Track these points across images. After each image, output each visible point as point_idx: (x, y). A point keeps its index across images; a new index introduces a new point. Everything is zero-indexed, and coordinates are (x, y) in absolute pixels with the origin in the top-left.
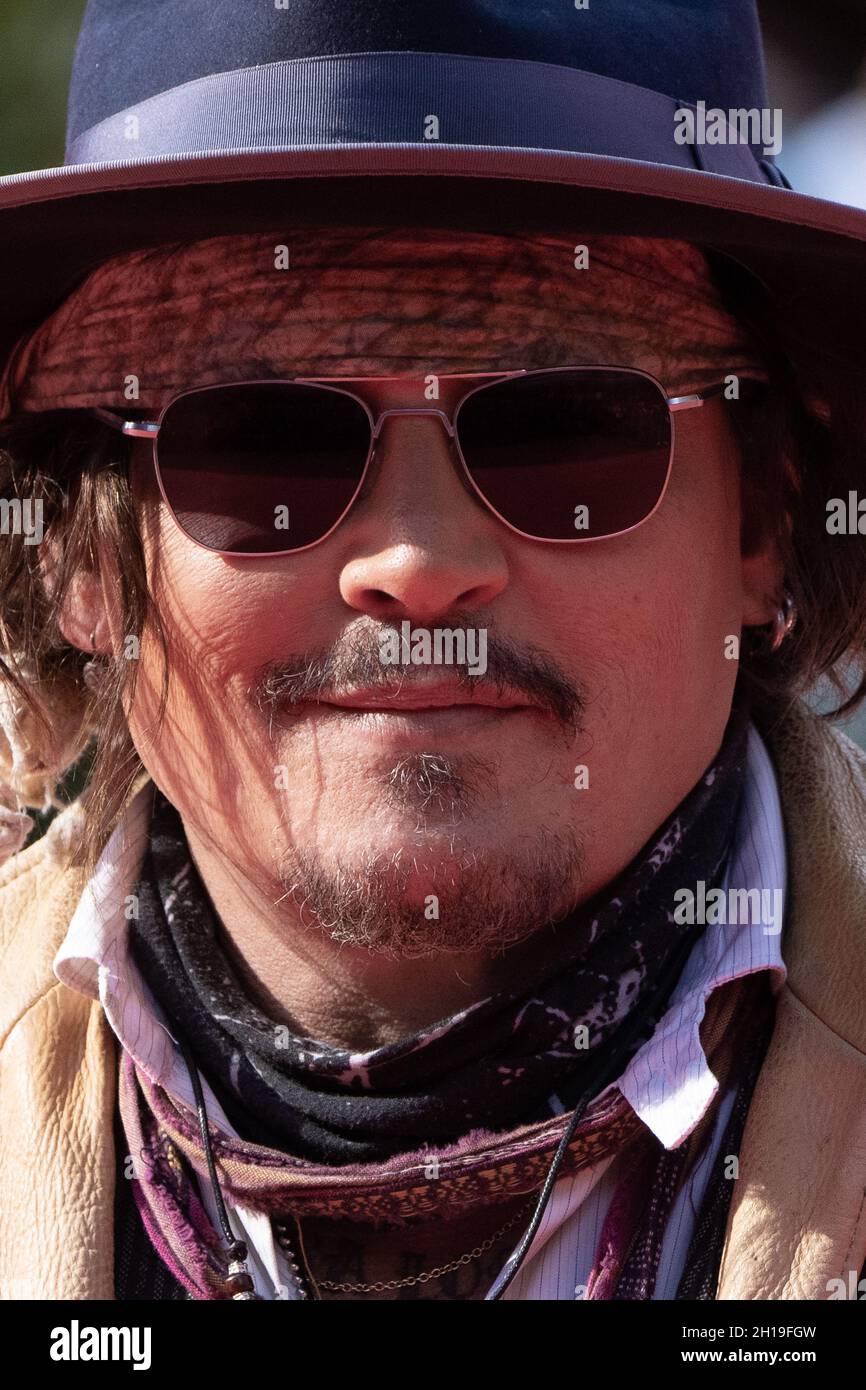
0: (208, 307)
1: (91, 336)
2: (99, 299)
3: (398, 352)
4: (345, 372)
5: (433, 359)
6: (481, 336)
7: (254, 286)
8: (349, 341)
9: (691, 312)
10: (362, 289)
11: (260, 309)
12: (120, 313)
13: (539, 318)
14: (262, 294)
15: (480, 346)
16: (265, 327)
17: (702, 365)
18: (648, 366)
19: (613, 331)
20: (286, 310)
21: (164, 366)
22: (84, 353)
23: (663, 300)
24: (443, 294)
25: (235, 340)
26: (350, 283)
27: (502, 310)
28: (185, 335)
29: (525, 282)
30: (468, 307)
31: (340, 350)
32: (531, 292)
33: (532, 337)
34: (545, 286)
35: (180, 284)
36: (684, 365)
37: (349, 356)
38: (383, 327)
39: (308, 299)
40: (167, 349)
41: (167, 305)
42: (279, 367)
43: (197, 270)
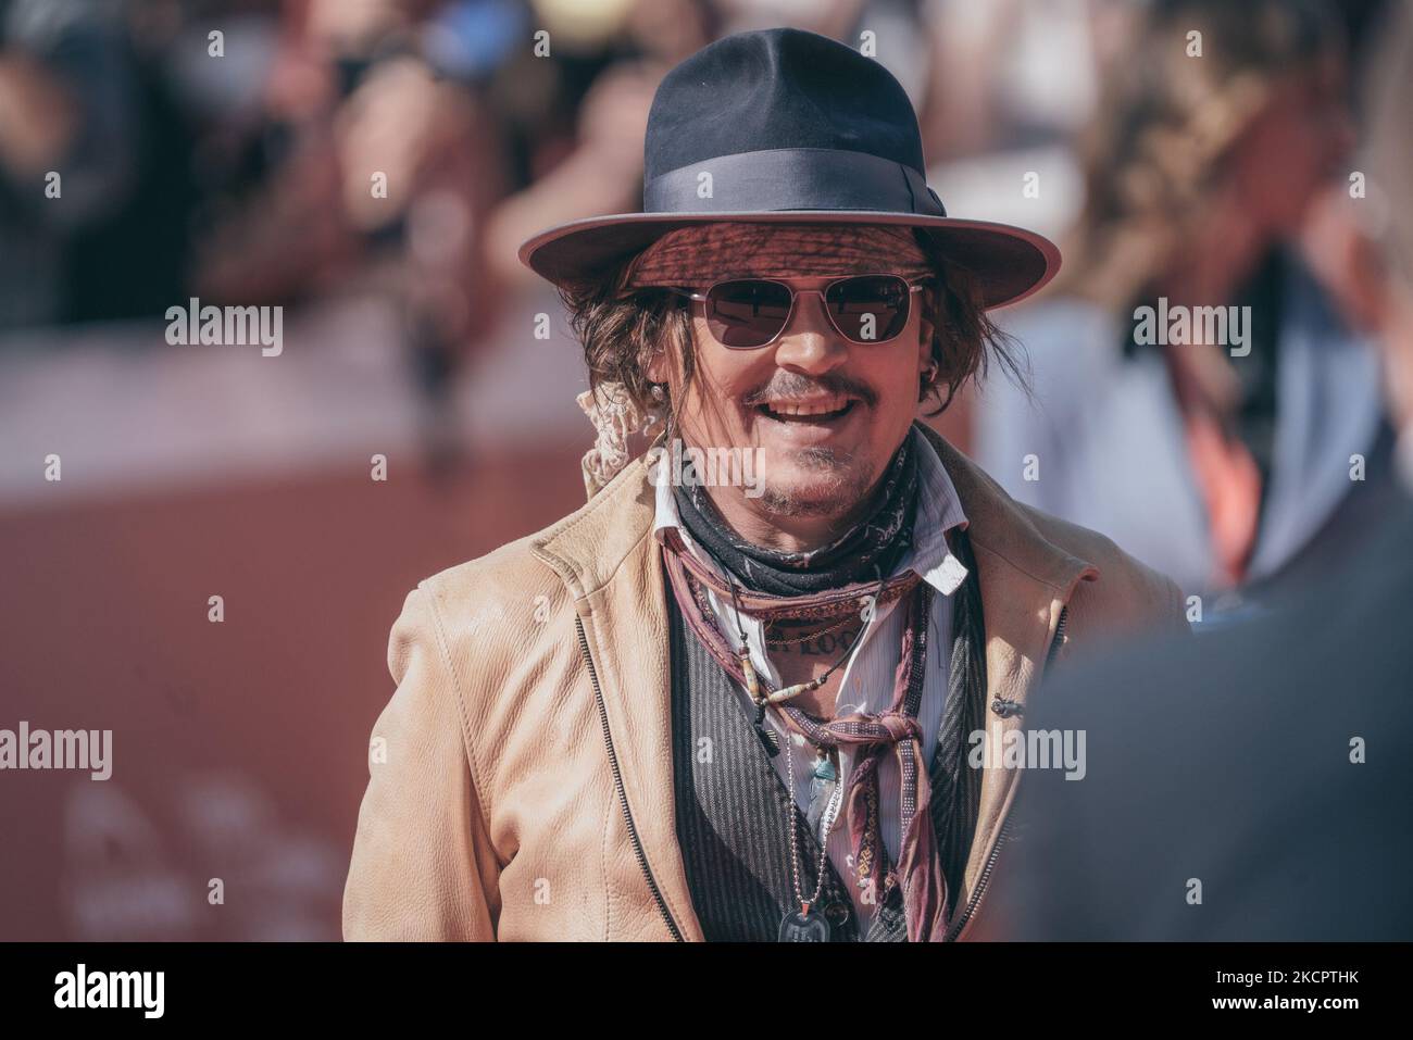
0: (724, 247)
1: (670, 257)
2: (671, 242)
3: (804, 267)
4: (781, 275)
5: (817, 270)
6: (835, 261)
7: (745, 239)
8: (785, 262)
9: (909, 250)
10: (789, 241)
11: (747, 249)
12: (683, 248)
13: (858, 253)
14: (748, 242)
15: (835, 265)
16: (749, 256)
17: (914, 271)
18: (897, 272)
19: (884, 258)
20: (758, 248)
21: (704, 271)
22: (665, 264)
23: (901, 245)
24: (821, 243)
25: (737, 261)
26: (784, 238)
27: (844, 251)
28: (714, 258)
29: (852, 239)
30: (831, 249)
31: (781, 266)
32: (855, 242)
33: (856, 261)
34: (860, 240)
35: (711, 237)
36: (909, 271)
37: (784, 269)
38: (797, 257)
39: (767, 244)
40: (705, 264)
41: (706, 245)
42: (754, 273)
43: (719, 232)
